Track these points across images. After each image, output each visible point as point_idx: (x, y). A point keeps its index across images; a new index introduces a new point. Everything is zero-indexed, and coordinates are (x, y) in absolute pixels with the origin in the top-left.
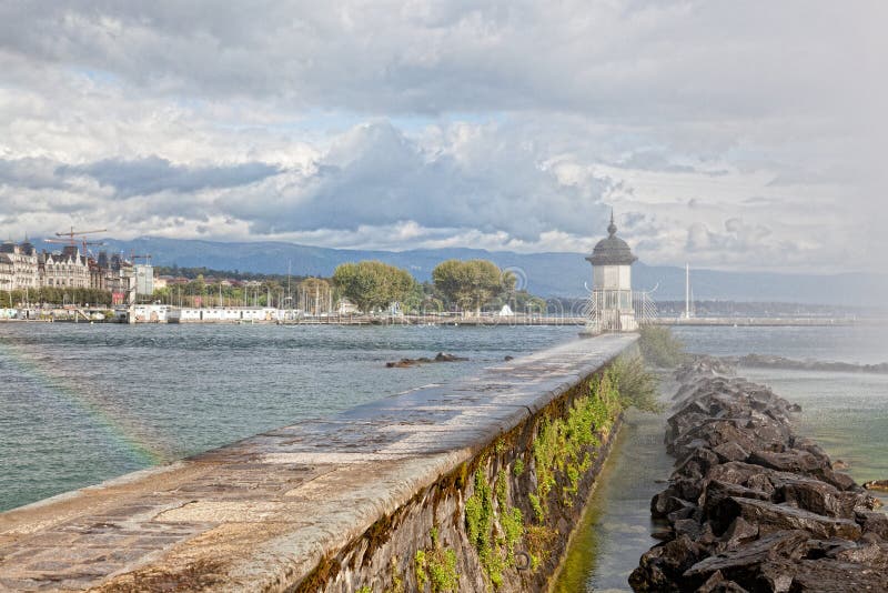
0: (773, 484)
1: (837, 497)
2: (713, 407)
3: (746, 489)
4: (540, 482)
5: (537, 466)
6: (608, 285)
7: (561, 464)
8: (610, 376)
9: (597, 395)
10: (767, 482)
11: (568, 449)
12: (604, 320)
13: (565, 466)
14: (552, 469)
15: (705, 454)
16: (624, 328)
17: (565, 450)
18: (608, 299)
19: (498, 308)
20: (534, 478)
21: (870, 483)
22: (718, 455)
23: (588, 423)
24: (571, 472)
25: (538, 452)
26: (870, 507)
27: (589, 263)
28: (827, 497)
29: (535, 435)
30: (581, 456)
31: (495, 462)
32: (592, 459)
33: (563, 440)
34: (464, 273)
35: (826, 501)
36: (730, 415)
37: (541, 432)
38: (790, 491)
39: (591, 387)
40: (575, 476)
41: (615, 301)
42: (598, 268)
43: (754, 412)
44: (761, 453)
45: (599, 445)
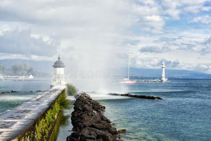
0: (97, 134)
1: (112, 137)
2: (83, 109)
3: (90, 136)
4: (37, 137)
5: (37, 133)
6: (58, 73)
7: (43, 130)
8: (57, 101)
9: (54, 108)
10: (95, 133)
11: (45, 125)
12: (57, 82)
13: (45, 130)
14: (41, 133)
15: (81, 125)
16: (62, 84)
17: (44, 126)
18: (58, 76)
19: (29, 75)
20: (36, 137)
21: (120, 130)
22: (84, 125)
23: (51, 117)
24: (46, 132)
25: (37, 130)
26: (120, 138)
27: (53, 67)
28: (109, 137)
29: (36, 125)
30: (49, 126)
31: (25, 138)
32: (52, 125)
33: (44, 123)
34: (20, 66)
35: (109, 138)
36: (87, 112)
37: (38, 124)
38: (101, 136)
39: (52, 106)
40: (47, 132)
41: (60, 77)
42: (55, 68)
43: (93, 111)
44: (94, 124)
45: (54, 121)
